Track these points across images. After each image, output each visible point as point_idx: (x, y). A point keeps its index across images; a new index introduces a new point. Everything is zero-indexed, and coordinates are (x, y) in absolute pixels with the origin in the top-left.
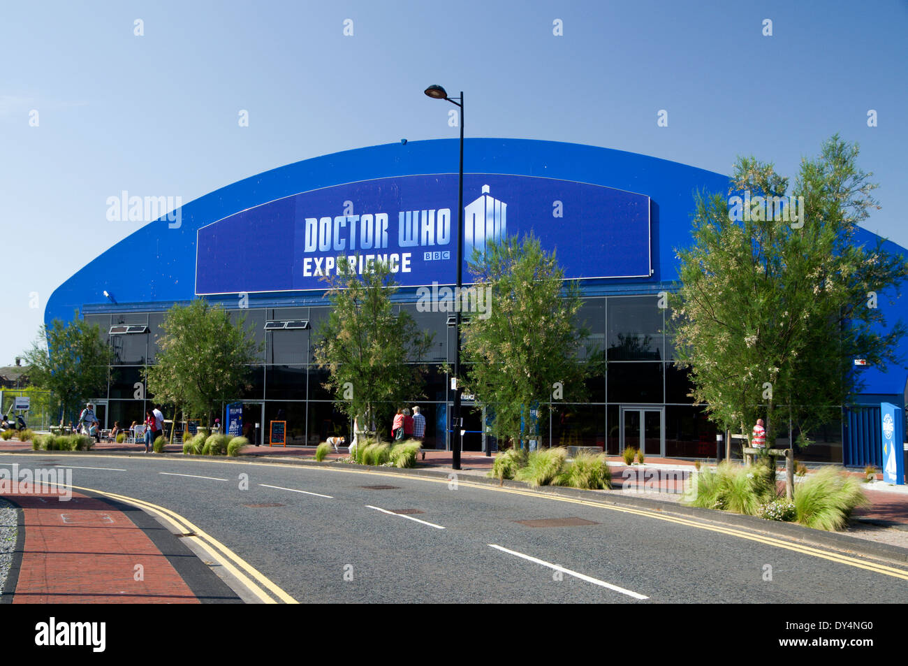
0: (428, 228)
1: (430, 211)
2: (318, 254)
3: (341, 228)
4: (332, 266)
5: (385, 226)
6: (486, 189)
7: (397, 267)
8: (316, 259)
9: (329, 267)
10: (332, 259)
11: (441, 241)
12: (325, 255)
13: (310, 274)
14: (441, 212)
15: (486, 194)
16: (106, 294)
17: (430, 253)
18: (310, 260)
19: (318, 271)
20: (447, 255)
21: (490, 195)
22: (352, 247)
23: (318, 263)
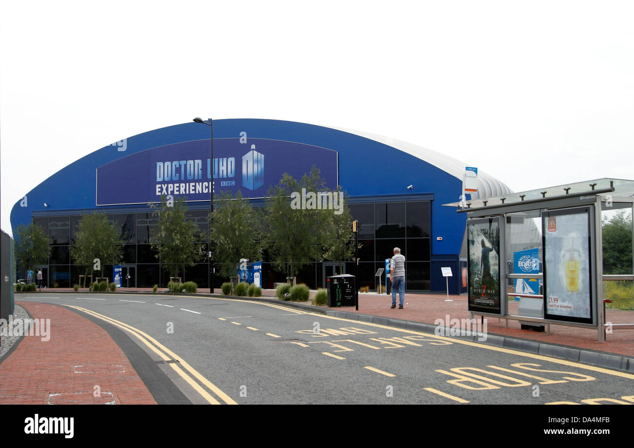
0: (223, 168)
1: (224, 159)
2: (164, 182)
3: (176, 168)
4: (172, 189)
5: (200, 167)
6: (253, 147)
7: (207, 189)
8: (163, 185)
9: (170, 190)
10: (172, 185)
11: (230, 175)
12: (168, 183)
13: (160, 194)
14: (230, 159)
15: (253, 150)
16: (46, 205)
17: (225, 182)
18: (160, 186)
19: (164, 191)
20: (233, 183)
21: (256, 150)
22: (183, 178)
23: (164, 187)
